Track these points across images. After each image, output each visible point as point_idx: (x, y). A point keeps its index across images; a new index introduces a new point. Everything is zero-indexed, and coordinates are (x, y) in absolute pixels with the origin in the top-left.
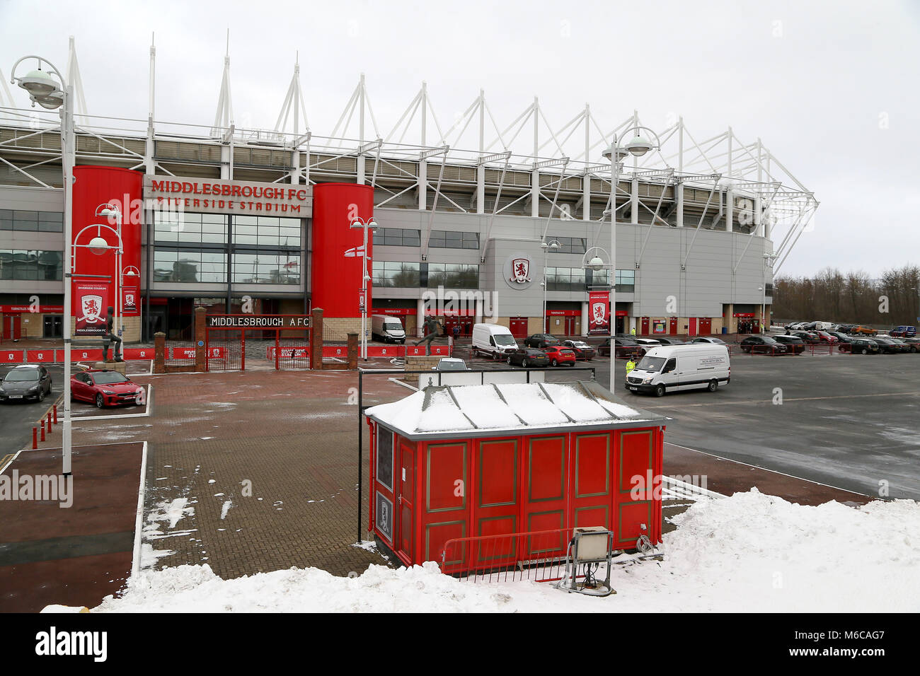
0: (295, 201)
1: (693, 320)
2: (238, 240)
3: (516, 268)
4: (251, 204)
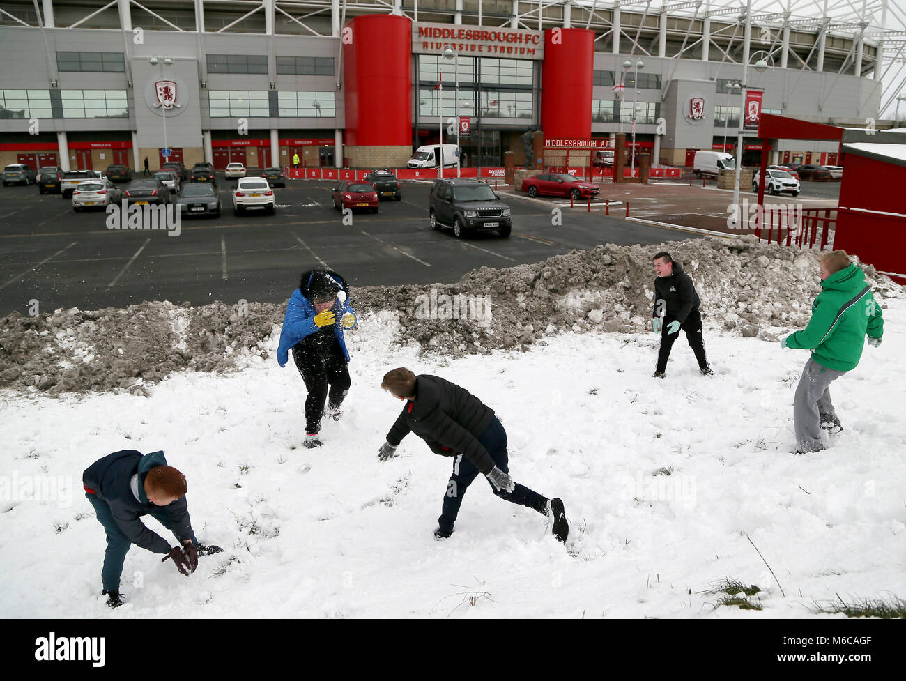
0: (530, 45)
1: (823, 154)
3: (694, 106)
4: (496, 47)
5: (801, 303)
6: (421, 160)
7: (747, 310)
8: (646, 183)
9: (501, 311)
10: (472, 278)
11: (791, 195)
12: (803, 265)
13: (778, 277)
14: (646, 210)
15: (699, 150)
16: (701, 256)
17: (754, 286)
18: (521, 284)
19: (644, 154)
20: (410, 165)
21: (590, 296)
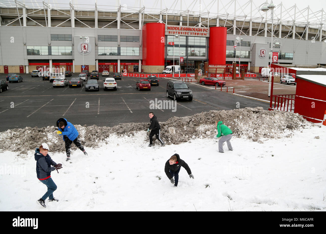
0: (205, 32)
2: (190, 44)
3: (262, 52)
4: (193, 33)
5: (274, 130)
6: (167, 70)
7: (257, 132)
8: (244, 79)
9: (178, 131)
10: (171, 120)
11: (294, 84)
12: (277, 117)
13: (268, 121)
14: (241, 90)
15: (264, 67)
16: (243, 115)
17: (259, 124)
18: (185, 123)
19: (243, 69)
20: (164, 72)
21: (207, 127)
